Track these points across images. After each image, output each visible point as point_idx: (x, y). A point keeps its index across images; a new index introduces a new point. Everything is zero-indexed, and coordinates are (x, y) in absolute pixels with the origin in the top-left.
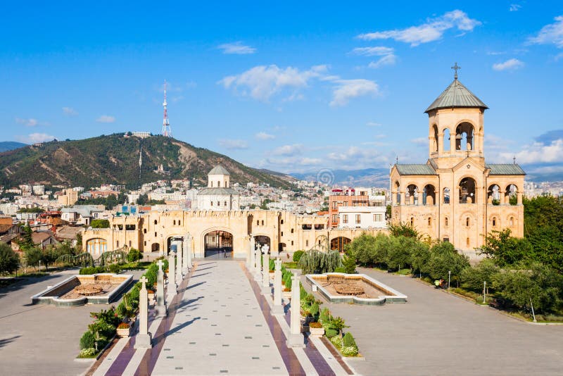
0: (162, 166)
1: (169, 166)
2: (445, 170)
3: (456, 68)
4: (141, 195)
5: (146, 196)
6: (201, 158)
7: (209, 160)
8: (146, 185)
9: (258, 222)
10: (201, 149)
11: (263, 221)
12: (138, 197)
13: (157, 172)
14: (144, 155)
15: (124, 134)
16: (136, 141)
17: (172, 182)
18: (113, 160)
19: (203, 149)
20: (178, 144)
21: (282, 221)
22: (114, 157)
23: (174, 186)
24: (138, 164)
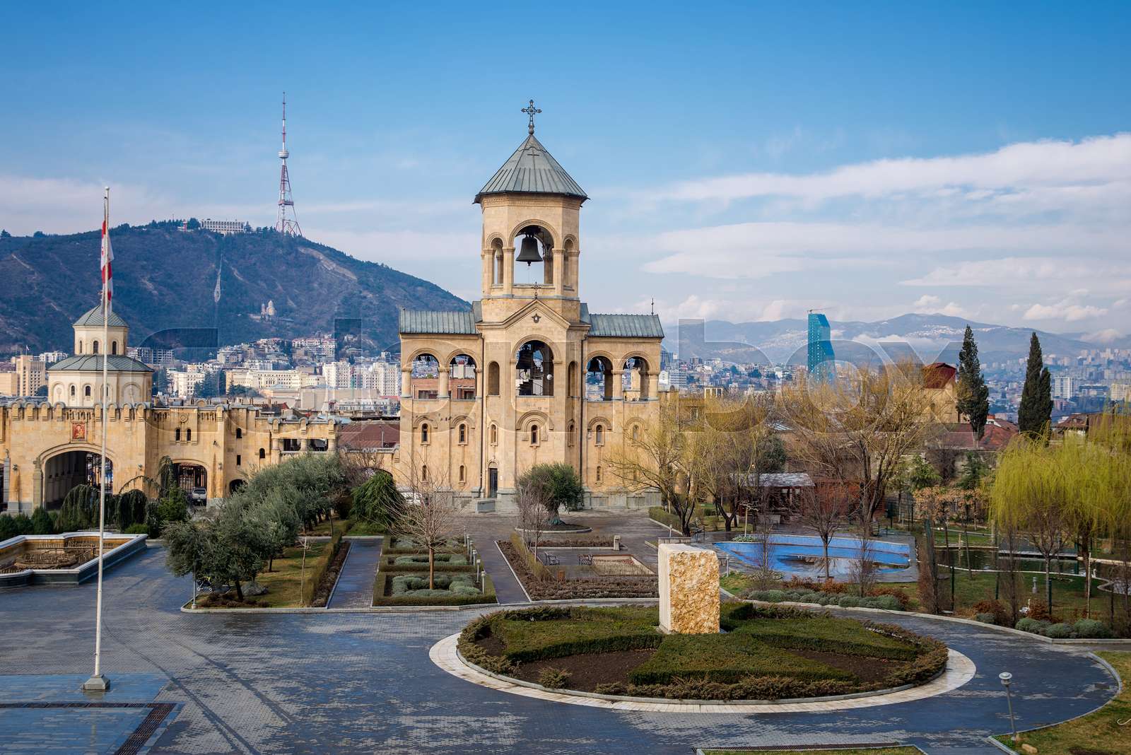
0: (270, 303)
1: (291, 303)
2: (492, 326)
3: (532, 111)
4: (208, 375)
5: (222, 377)
6: (368, 287)
7: (388, 293)
8: (228, 349)
9: (178, 431)
10: (370, 266)
11: (189, 431)
12: (200, 378)
13: (256, 317)
14: (227, 277)
15: (178, 223)
16: (208, 241)
17: (296, 343)
18: (150, 286)
19: (376, 265)
20: (315, 253)
21: (239, 431)
22: (151, 280)
23: (299, 354)
24: (213, 297)
